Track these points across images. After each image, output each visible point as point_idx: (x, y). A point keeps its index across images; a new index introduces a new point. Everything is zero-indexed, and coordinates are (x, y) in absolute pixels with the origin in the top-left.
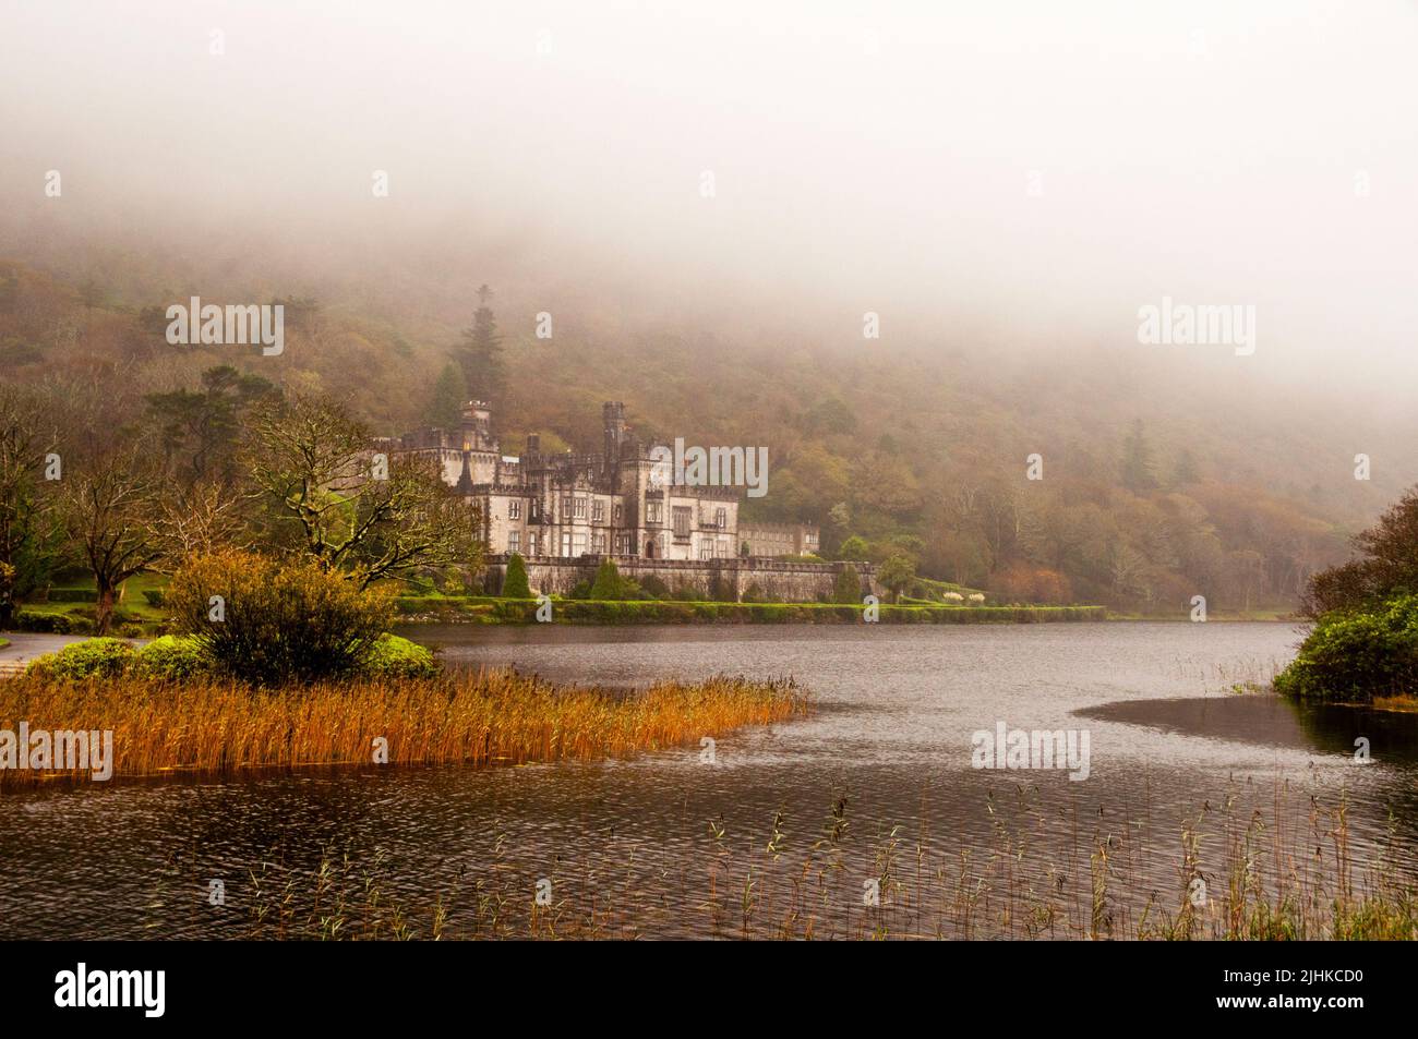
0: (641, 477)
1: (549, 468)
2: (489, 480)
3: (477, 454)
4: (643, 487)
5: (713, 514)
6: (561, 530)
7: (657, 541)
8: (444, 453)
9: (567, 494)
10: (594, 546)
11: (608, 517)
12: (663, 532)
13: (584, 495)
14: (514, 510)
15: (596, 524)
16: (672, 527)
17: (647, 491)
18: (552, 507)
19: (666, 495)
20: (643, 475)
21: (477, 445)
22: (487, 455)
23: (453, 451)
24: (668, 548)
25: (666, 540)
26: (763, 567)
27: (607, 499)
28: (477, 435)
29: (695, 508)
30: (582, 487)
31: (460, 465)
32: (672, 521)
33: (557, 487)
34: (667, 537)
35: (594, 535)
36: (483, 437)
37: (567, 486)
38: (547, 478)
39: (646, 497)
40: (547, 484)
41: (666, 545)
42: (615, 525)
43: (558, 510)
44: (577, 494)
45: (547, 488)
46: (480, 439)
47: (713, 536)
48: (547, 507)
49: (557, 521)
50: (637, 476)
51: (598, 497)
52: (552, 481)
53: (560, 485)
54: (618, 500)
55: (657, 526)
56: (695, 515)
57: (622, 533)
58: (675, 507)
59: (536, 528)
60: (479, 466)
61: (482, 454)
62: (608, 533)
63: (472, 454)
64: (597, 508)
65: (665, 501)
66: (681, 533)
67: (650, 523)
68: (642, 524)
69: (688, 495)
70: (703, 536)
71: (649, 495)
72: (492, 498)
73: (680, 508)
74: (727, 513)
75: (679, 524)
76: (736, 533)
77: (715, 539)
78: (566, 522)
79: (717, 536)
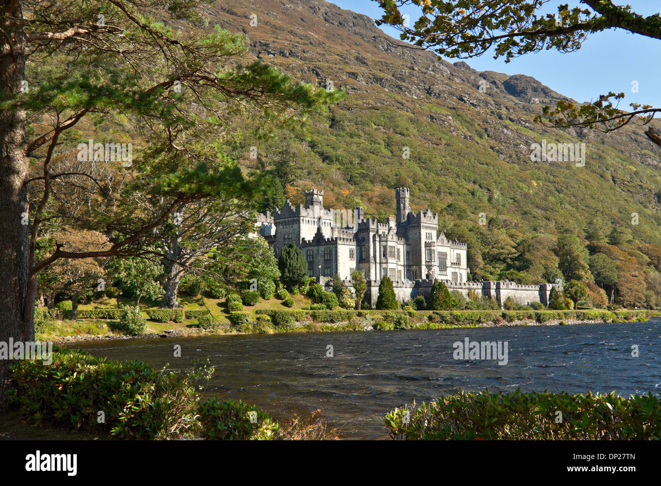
0: (422, 234)
2: (331, 236)
4: (424, 240)
5: (456, 256)
6: (380, 266)
7: (431, 272)
8: (303, 219)
9: (384, 243)
12: (434, 267)
14: (351, 254)
16: (438, 265)
17: (425, 242)
18: (375, 252)
19: (435, 244)
20: (423, 232)
27: (401, 247)
29: (448, 253)
30: (392, 239)
32: (438, 261)
33: (378, 240)
34: (436, 270)
35: (397, 270)
37: (383, 239)
39: (425, 246)
41: (435, 273)
42: (406, 263)
43: (378, 254)
44: (390, 243)
47: (457, 270)
49: (377, 261)
50: (420, 233)
51: (398, 246)
54: (407, 248)
56: (449, 257)
57: (411, 268)
58: (440, 253)
59: (365, 266)
61: (324, 221)
62: (402, 268)
65: (435, 248)
66: (443, 267)
67: (428, 262)
68: (423, 262)
69: (445, 245)
70: (453, 270)
71: (427, 245)
72: (340, 247)
73: (442, 253)
74: (461, 256)
75: (441, 263)
76: (466, 268)
77: (458, 272)
78: (384, 261)
79: (459, 270)
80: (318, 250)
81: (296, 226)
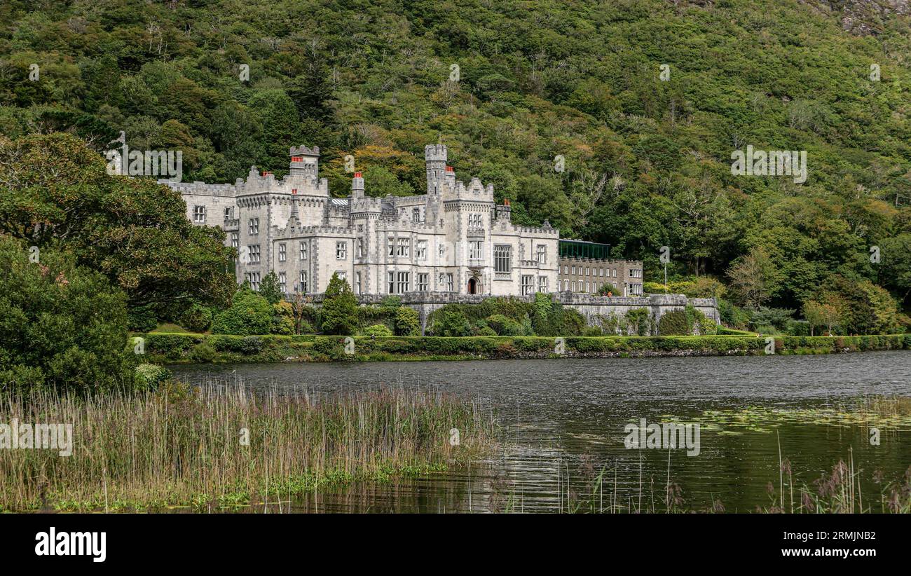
0: (462, 216)
1: (373, 210)
2: (317, 222)
3: (306, 198)
4: (465, 226)
5: (534, 250)
7: (479, 278)
8: (275, 197)
9: (391, 234)
10: (418, 284)
11: (431, 254)
12: (486, 270)
13: (407, 235)
14: (340, 251)
15: (419, 262)
16: (493, 264)
17: (468, 230)
18: (377, 248)
19: (487, 233)
22: (315, 198)
24: (490, 284)
25: (488, 277)
26: (581, 301)
27: (429, 237)
28: (305, 180)
29: (515, 246)
31: (290, 208)
32: (493, 260)
34: (489, 274)
35: (418, 274)
36: (312, 181)
37: (391, 227)
38: (372, 220)
39: (467, 237)
40: (371, 224)
41: (488, 282)
42: (438, 263)
43: (383, 250)
44: (400, 235)
45: (372, 230)
46: (309, 182)
47: (533, 273)
48: (372, 249)
49: (382, 261)
50: (459, 215)
51: (421, 236)
52: (377, 221)
53: (385, 226)
54: (441, 239)
55: (478, 263)
56: (516, 252)
57: (445, 270)
58: (497, 246)
59: (363, 268)
60: (307, 209)
61: (310, 198)
62: (431, 271)
64: (420, 247)
65: (486, 240)
66: (502, 269)
68: (464, 262)
69: (509, 233)
70: (524, 272)
71: (470, 234)
72: (319, 240)
73: (502, 247)
74: (547, 250)
75: (500, 262)
76: (557, 268)
77: (536, 275)
78: (390, 261)
79: (538, 273)
80: (292, 245)
81: (264, 208)
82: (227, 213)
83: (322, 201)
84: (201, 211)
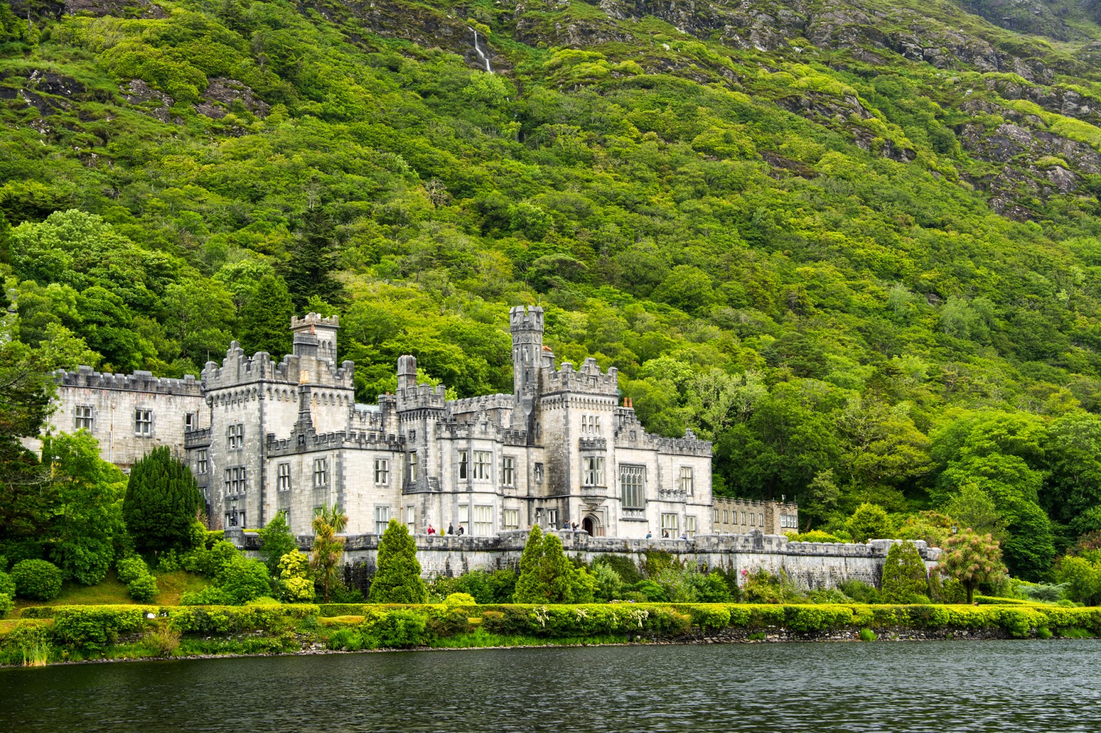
0: (571, 418)
1: (435, 405)
2: (341, 426)
3: (320, 392)
4: (576, 434)
5: (676, 474)
6: (454, 501)
7: (597, 515)
8: (269, 389)
9: (462, 444)
10: (504, 526)
11: (522, 480)
12: (607, 502)
13: (487, 446)
14: (380, 472)
15: (506, 492)
16: (619, 495)
17: (581, 440)
18: (441, 466)
19: (610, 445)
20: (575, 415)
21: (319, 375)
22: (335, 393)
23: (282, 387)
24: (615, 526)
25: (611, 514)
26: (775, 549)
27: (519, 453)
28: (319, 362)
30: (485, 433)
31: (294, 408)
32: (619, 484)
33: (447, 434)
34: (612, 510)
35: (505, 510)
36: (328, 366)
37: (461, 433)
38: (431, 422)
39: (580, 450)
40: (430, 429)
41: (611, 523)
42: (535, 493)
43: (449, 470)
44: (477, 445)
45: (431, 437)
46: (324, 368)
47: (678, 508)
48: (432, 469)
49: (447, 487)
50: (566, 417)
51: (509, 451)
52: (438, 425)
53: (452, 432)
54: (538, 455)
55: (597, 492)
56: (651, 475)
57: (545, 505)
58: (622, 465)
59: (417, 500)
60: (323, 409)
61: (328, 392)
62: (523, 505)
63: (313, 390)
64: (508, 467)
65: (608, 455)
66: (633, 503)
67: (587, 488)
68: (575, 489)
69: (641, 446)
70: (664, 508)
71: (584, 446)
72: (347, 455)
73: (630, 467)
74: (695, 474)
75: (629, 490)
76: (709, 503)
77: (681, 513)
78: (462, 488)
79: (684, 509)
80: (300, 464)
81: (253, 405)
82: (188, 422)
83: (346, 397)
84: (146, 416)
